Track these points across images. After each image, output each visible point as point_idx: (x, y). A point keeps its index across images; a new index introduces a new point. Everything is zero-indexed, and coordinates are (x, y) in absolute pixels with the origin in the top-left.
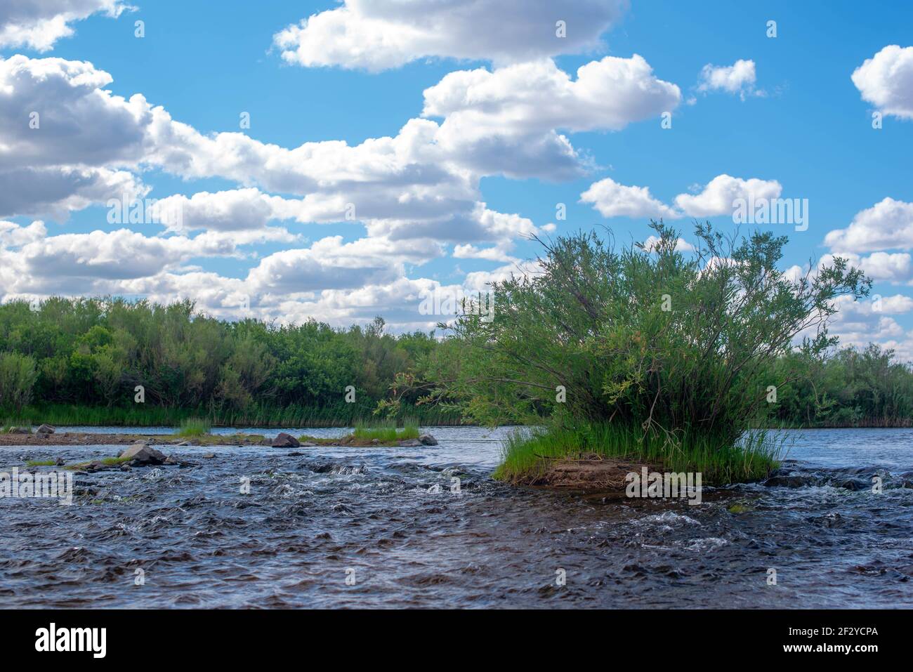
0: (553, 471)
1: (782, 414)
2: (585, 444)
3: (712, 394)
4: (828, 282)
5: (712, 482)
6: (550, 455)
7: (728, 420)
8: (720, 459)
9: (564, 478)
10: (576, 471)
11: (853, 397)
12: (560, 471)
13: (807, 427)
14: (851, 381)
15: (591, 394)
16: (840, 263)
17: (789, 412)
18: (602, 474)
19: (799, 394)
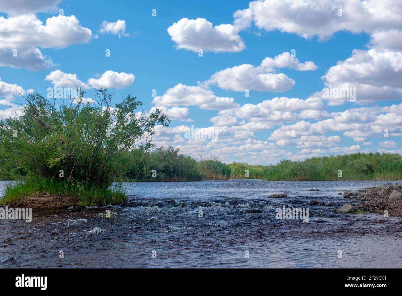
0: (26, 200)
1: (132, 176)
2: (41, 188)
3: (99, 166)
4: (152, 119)
5: (98, 205)
6: (26, 193)
7: (106, 177)
8: (102, 194)
9: (32, 203)
10: (37, 200)
11: (162, 169)
12: (30, 200)
13: (143, 181)
14: (161, 161)
15: (45, 165)
16: (158, 112)
17: (135, 175)
18: (48, 202)
19: (139, 167)
